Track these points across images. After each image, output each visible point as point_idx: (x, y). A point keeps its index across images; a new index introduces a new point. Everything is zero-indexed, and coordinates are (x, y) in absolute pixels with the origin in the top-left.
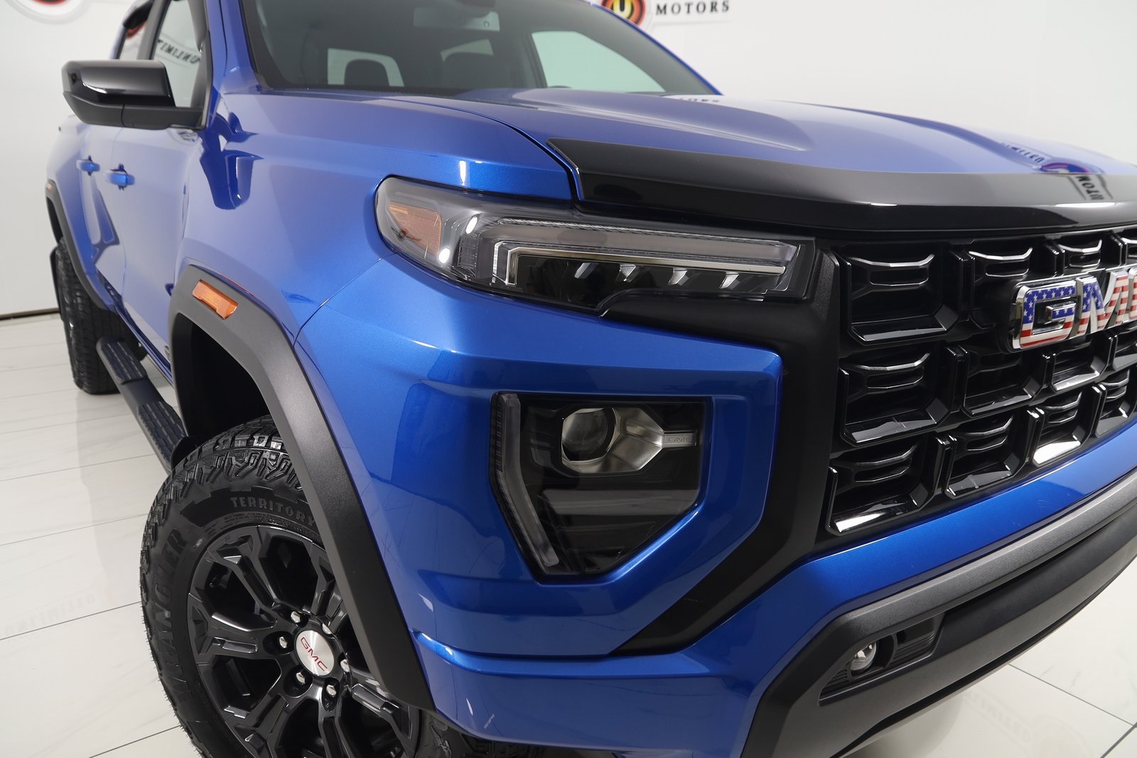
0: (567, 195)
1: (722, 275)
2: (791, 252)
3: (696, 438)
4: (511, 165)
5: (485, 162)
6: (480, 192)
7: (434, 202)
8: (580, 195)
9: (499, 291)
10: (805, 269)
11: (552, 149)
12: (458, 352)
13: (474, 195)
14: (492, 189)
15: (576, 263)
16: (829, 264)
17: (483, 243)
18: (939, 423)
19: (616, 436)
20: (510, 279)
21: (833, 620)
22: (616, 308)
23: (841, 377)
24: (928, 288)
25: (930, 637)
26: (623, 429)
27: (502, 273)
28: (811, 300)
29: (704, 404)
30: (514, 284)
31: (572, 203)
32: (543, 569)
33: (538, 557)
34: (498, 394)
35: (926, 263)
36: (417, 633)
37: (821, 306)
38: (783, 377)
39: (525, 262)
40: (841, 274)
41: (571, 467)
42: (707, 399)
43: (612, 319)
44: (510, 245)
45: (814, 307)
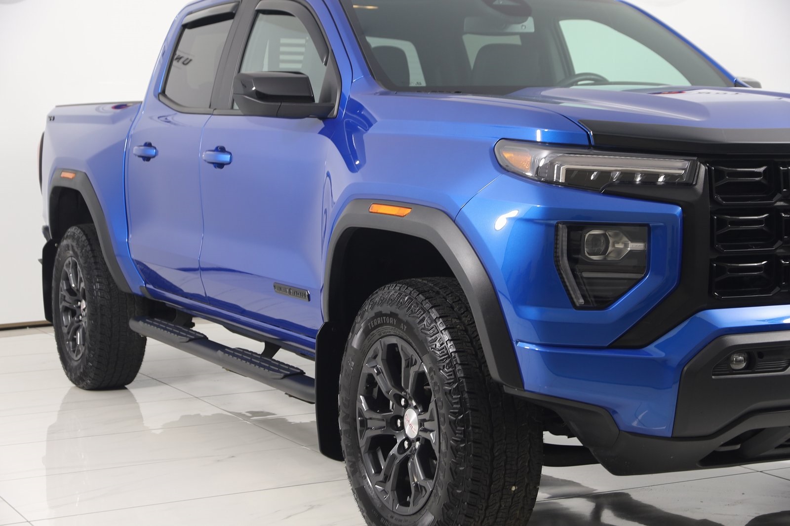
0: (587, 143)
1: (658, 175)
2: (687, 164)
3: (645, 246)
4: (560, 131)
5: (550, 130)
6: (547, 143)
8: (593, 143)
9: (557, 183)
10: (693, 171)
11: (580, 124)
12: (541, 206)
13: (544, 145)
14: (552, 142)
15: (592, 172)
16: (703, 168)
17: (551, 165)
18: (776, 249)
19: (610, 249)
20: (562, 180)
21: (717, 337)
22: (608, 189)
23: (712, 219)
24: (764, 182)
25: (783, 363)
26: (613, 246)
27: (558, 177)
28: (696, 184)
29: (646, 228)
30: (564, 181)
31: (589, 147)
32: (578, 305)
33: (575, 300)
34: (558, 223)
35: (761, 169)
36: (517, 342)
37: (700, 186)
38: (683, 217)
39: (569, 172)
40: (708, 172)
41: (589, 256)
42: (647, 225)
43: (608, 193)
44: (561, 165)
45: (697, 187)
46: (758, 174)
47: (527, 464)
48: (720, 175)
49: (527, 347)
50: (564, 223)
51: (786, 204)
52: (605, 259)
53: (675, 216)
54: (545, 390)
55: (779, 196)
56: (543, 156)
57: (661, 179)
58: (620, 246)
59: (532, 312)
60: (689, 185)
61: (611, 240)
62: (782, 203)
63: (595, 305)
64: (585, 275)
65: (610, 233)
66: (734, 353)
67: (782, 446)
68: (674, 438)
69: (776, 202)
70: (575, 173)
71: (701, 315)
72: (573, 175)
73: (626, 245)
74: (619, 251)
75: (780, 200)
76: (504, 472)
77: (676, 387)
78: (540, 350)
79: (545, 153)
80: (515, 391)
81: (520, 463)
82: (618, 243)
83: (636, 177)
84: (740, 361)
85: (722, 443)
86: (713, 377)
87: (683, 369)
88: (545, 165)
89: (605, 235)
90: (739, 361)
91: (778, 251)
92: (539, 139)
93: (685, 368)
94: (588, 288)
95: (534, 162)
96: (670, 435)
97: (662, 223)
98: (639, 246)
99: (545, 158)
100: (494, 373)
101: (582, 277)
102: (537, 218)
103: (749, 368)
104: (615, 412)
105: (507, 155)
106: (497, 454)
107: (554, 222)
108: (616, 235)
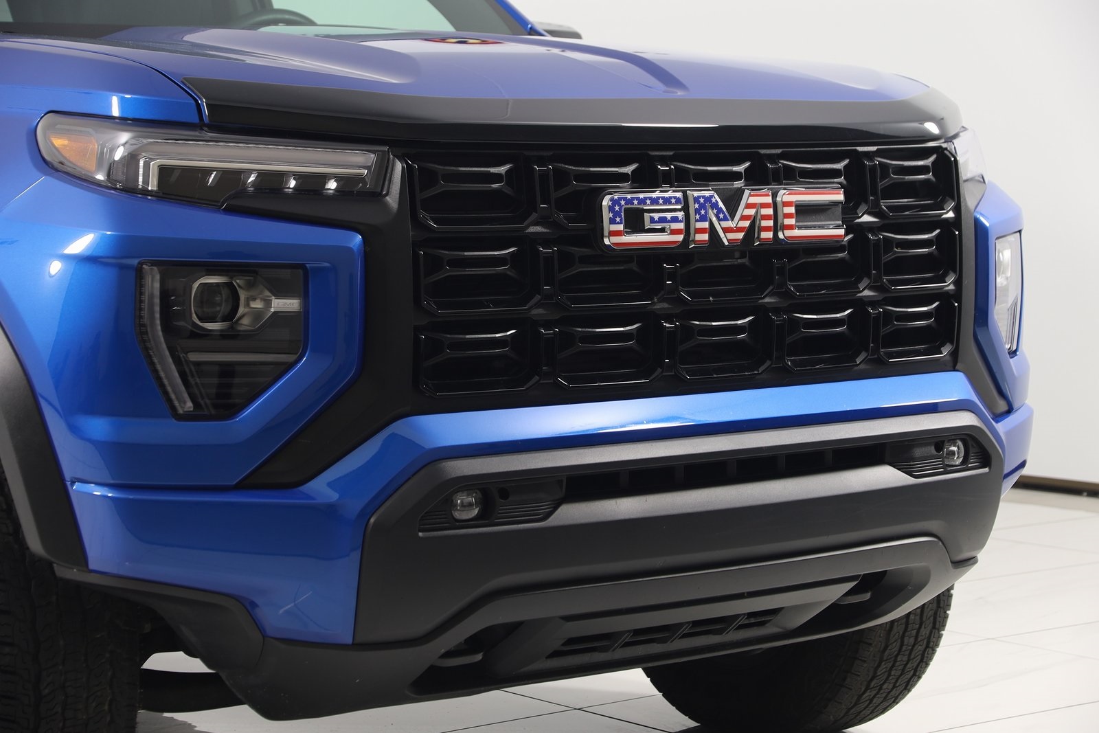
0: (196, 120)
1: (324, 178)
2: (372, 159)
3: (300, 305)
4: (153, 98)
5: (134, 96)
6: (130, 120)
7: (90, 130)
8: (206, 120)
9: (145, 192)
10: (383, 171)
11: (185, 85)
13: (123, 122)
14: (138, 117)
15: (208, 171)
16: (399, 166)
17: (131, 159)
18: (530, 308)
19: (241, 310)
20: (153, 186)
21: (428, 464)
22: (233, 202)
23: (416, 255)
24: (508, 191)
25: (544, 507)
26: (247, 305)
27: (146, 181)
28: (387, 194)
29: (301, 272)
30: (155, 189)
31: (200, 125)
32: (181, 411)
33: (176, 403)
34: (141, 264)
35: (503, 169)
36: (73, 483)
37: (393, 199)
38: (365, 252)
39: (164, 171)
40: (408, 173)
41: (201, 324)
42: (302, 267)
43: (232, 210)
44: (152, 160)
45: (388, 198)
46: (497, 178)
47: (106, 707)
48: (429, 178)
49: (98, 492)
50: (154, 263)
51: (545, 230)
52: (232, 328)
53: (350, 249)
54: (127, 569)
55: (534, 216)
56: (121, 143)
57: (332, 185)
58: (257, 305)
59: (99, 427)
60: (376, 196)
61: (243, 295)
62: (539, 229)
63: (213, 412)
64: (193, 357)
65: (238, 282)
66: (457, 492)
67: (556, 654)
68: (357, 646)
69: (528, 227)
70: (176, 174)
71: (399, 427)
72: (174, 178)
73: (268, 303)
74: (257, 314)
75: (536, 224)
76: (61, 725)
77: (356, 556)
78: (114, 495)
79: (124, 137)
80: (71, 573)
81: (94, 704)
82: (254, 299)
83: (287, 182)
84: (470, 505)
85: (443, 651)
86: (420, 534)
87: (370, 519)
88: (122, 158)
89: (229, 285)
90: (466, 507)
91: (535, 312)
92: (116, 112)
93: (372, 520)
94: (198, 380)
95: (102, 153)
96: (349, 640)
97: (327, 262)
98: (290, 305)
99: (124, 145)
100: (34, 542)
101: (188, 362)
102: (102, 255)
103: (485, 516)
104: (254, 605)
105: (59, 142)
106: (47, 691)
107: (135, 262)
108: (250, 286)
